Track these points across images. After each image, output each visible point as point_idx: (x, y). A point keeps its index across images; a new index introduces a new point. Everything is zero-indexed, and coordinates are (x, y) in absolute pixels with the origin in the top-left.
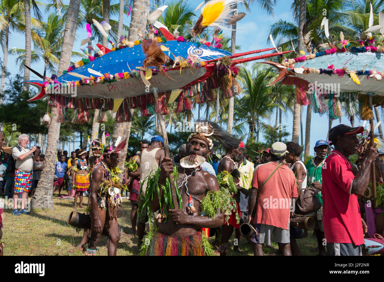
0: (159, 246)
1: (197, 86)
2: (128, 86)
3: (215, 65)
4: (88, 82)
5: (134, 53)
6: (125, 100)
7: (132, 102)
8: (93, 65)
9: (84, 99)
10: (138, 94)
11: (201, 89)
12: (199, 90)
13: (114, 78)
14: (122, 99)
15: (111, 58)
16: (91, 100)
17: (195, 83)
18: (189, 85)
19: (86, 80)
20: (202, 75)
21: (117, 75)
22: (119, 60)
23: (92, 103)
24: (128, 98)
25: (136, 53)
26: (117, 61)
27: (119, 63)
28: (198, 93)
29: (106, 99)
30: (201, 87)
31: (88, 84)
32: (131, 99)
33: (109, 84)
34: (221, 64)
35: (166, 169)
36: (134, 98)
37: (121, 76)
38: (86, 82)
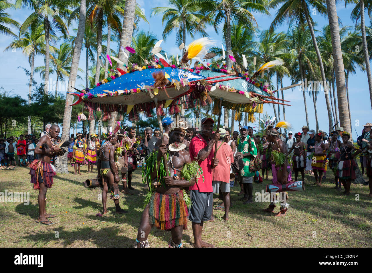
0: (157, 201)
1: (184, 98)
2: (138, 97)
3: (196, 84)
4: (113, 94)
5: (142, 75)
6: (135, 106)
7: (140, 107)
8: (115, 82)
9: (107, 104)
10: (144, 102)
11: (186, 100)
12: (185, 101)
13: (130, 92)
14: (134, 105)
15: (127, 78)
16: (112, 105)
17: (182, 95)
18: (178, 96)
19: (111, 93)
20: (187, 91)
21: (132, 90)
22: (133, 80)
23: (113, 108)
24: (137, 104)
25: (144, 76)
26: (131, 80)
27: (133, 82)
28: (184, 102)
29: (122, 105)
30: (186, 98)
31: (112, 96)
32: (139, 105)
33: (126, 96)
34: (201, 84)
35: (163, 152)
36: (141, 104)
37: (135, 90)
38: (111, 94)
